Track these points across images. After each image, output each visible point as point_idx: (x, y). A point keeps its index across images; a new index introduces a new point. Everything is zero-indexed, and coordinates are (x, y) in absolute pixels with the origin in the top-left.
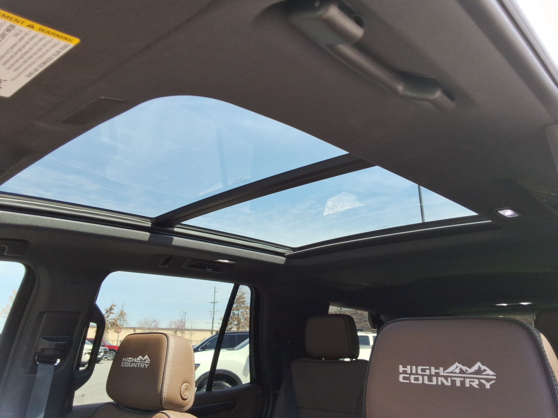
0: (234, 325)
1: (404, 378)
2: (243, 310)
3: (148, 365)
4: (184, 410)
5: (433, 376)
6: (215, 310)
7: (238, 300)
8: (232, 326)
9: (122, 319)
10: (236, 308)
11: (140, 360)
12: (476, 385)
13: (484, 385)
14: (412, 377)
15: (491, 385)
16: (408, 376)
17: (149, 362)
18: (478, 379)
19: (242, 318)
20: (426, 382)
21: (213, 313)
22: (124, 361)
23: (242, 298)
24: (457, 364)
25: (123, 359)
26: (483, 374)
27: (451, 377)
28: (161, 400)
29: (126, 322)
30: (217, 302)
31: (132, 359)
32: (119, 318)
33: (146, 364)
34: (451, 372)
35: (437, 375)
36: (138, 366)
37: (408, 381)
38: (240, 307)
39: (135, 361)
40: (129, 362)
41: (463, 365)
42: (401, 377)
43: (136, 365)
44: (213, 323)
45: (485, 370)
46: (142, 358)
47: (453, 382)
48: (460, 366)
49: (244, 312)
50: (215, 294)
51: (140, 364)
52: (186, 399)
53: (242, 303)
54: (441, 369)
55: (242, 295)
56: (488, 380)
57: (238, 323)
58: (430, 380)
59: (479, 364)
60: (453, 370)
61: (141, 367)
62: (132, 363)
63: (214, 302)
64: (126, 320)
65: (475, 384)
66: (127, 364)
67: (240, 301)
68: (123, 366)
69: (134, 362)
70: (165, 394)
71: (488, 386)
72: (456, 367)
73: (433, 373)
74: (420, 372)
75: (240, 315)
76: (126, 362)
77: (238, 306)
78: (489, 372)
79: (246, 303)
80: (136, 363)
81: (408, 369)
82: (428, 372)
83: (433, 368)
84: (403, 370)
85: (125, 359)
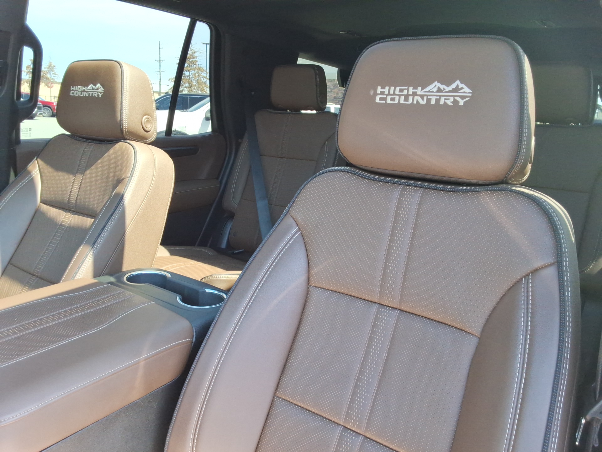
0: (185, 87)
1: (381, 99)
2: (194, 71)
3: (101, 94)
4: (148, 142)
5: (410, 95)
6: (161, 70)
7: (189, 60)
8: (183, 88)
9: (51, 72)
10: (187, 69)
11: (91, 88)
12: (451, 102)
13: (458, 102)
14: (389, 98)
15: (465, 102)
16: (385, 96)
17: (103, 90)
18: (454, 96)
19: (193, 80)
20: (402, 101)
21: (159, 72)
22: (73, 90)
23: (193, 57)
24: (436, 83)
25: (72, 88)
26: (459, 92)
27: (427, 96)
28: (122, 130)
29: (57, 76)
30: (163, 61)
31: (82, 88)
32: (48, 71)
33: (99, 93)
34: (429, 92)
35: (414, 94)
36: (91, 95)
37: (384, 102)
38: (191, 68)
39: (86, 90)
40: (79, 91)
41: (442, 84)
42: (378, 98)
43: (88, 94)
44: (160, 85)
45: (462, 88)
46: (94, 87)
47: (429, 101)
48: (439, 85)
49: (195, 73)
50: (160, 51)
51: (92, 93)
52: (148, 132)
53: (194, 63)
54: (420, 88)
55: (193, 54)
56: (463, 98)
57: (189, 85)
58: (406, 99)
59: (458, 82)
60: (431, 89)
61: (94, 96)
62: (83, 92)
63: (160, 61)
64: (56, 73)
65: (449, 102)
66: (76, 93)
67: (191, 60)
68: (73, 95)
69: (84, 91)
70: (125, 124)
71: (461, 103)
72: (434, 86)
73: (410, 93)
74: (397, 92)
75: (191, 76)
76: (75, 91)
77: (189, 66)
78: (466, 89)
79: (197, 63)
80: (87, 92)
81: (386, 90)
82: (405, 92)
83: (411, 88)
84: (381, 92)
85: (73, 87)
